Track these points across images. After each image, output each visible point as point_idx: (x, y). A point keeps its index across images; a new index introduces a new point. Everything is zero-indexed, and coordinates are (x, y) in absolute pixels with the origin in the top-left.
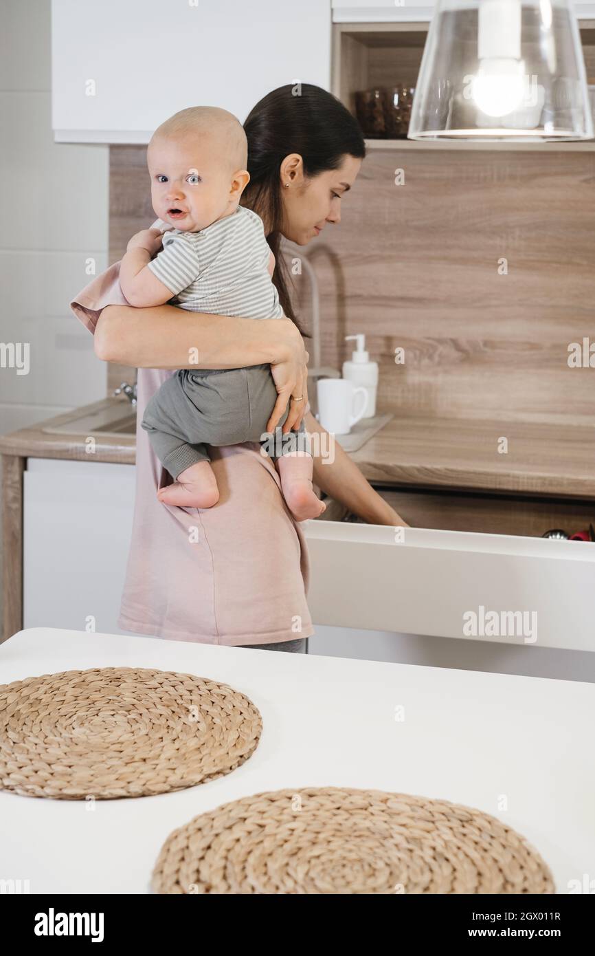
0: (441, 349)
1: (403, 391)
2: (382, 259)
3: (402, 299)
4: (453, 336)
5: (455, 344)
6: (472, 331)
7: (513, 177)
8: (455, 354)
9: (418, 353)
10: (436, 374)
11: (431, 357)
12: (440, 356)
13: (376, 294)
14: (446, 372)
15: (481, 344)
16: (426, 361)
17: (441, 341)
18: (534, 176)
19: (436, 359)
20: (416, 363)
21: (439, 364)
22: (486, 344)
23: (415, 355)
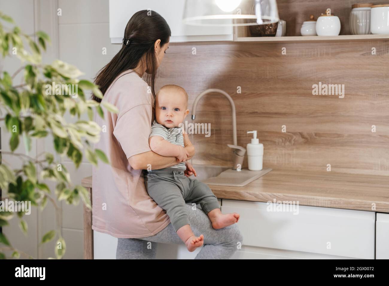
0: (294, 137)
1: (277, 158)
2: (266, 95)
3: (276, 114)
4: (300, 131)
5: (301, 135)
6: (309, 128)
7: (327, 54)
8: (301, 140)
9: (284, 139)
10: (292, 149)
11: (290, 141)
12: (294, 140)
13: (264, 111)
14: (297, 148)
15: (314, 135)
16: (288, 143)
17: (295, 134)
18: (338, 53)
19: (293, 142)
20: (283, 144)
21: (294, 144)
22: (316, 134)
23: (283, 140)
